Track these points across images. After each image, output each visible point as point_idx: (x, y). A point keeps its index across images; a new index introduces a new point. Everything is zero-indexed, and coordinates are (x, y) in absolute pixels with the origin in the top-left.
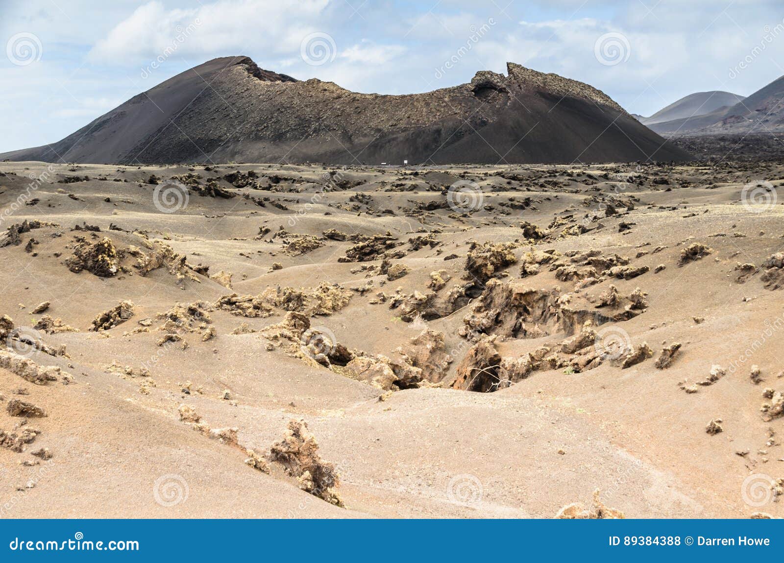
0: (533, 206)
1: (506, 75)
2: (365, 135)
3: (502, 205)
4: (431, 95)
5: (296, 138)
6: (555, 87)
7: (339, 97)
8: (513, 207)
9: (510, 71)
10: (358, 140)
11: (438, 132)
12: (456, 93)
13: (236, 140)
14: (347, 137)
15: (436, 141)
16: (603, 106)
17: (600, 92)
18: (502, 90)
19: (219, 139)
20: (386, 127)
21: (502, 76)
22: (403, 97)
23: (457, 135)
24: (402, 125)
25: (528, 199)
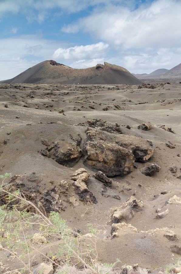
0: (69, 94)
1: (104, 65)
2: (72, 78)
3: (62, 94)
4: (87, 69)
5: (57, 78)
6: (114, 68)
7: (67, 69)
8: (65, 94)
9: (105, 64)
10: (70, 79)
11: (87, 77)
12: (92, 69)
13: (45, 78)
14: (68, 78)
15: (87, 79)
16: (125, 72)
17: (125, 69)
18: (102, 68)
19: (42, 78)
20: (76, 76)
21: (103, 65)
22: (81, 69)
23: (91, 78)
24: (80, 75)
25: (68, 93)
